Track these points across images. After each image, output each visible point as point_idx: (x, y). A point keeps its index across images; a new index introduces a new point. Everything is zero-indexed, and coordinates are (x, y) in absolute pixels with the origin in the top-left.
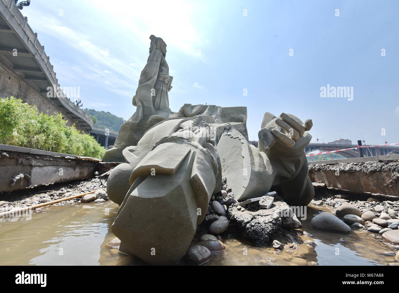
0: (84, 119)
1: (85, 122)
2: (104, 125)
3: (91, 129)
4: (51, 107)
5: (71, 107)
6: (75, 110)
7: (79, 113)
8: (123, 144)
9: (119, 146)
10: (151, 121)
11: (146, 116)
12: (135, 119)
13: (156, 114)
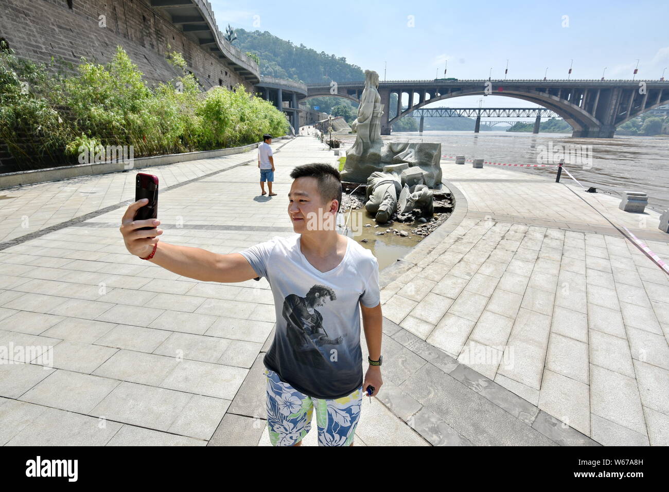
0: (250, 69)
1: (251, 74)
2: (263, 59)
3: (258, 82)
4: (213, 62)
5: (233, 55)
6: (238, 59)
7: (243, 61)
8: (352, 169)
9: (349, 171)
10: (369, 156)
11: (365, 150)
12: (359, 154)
13: (372, 147)
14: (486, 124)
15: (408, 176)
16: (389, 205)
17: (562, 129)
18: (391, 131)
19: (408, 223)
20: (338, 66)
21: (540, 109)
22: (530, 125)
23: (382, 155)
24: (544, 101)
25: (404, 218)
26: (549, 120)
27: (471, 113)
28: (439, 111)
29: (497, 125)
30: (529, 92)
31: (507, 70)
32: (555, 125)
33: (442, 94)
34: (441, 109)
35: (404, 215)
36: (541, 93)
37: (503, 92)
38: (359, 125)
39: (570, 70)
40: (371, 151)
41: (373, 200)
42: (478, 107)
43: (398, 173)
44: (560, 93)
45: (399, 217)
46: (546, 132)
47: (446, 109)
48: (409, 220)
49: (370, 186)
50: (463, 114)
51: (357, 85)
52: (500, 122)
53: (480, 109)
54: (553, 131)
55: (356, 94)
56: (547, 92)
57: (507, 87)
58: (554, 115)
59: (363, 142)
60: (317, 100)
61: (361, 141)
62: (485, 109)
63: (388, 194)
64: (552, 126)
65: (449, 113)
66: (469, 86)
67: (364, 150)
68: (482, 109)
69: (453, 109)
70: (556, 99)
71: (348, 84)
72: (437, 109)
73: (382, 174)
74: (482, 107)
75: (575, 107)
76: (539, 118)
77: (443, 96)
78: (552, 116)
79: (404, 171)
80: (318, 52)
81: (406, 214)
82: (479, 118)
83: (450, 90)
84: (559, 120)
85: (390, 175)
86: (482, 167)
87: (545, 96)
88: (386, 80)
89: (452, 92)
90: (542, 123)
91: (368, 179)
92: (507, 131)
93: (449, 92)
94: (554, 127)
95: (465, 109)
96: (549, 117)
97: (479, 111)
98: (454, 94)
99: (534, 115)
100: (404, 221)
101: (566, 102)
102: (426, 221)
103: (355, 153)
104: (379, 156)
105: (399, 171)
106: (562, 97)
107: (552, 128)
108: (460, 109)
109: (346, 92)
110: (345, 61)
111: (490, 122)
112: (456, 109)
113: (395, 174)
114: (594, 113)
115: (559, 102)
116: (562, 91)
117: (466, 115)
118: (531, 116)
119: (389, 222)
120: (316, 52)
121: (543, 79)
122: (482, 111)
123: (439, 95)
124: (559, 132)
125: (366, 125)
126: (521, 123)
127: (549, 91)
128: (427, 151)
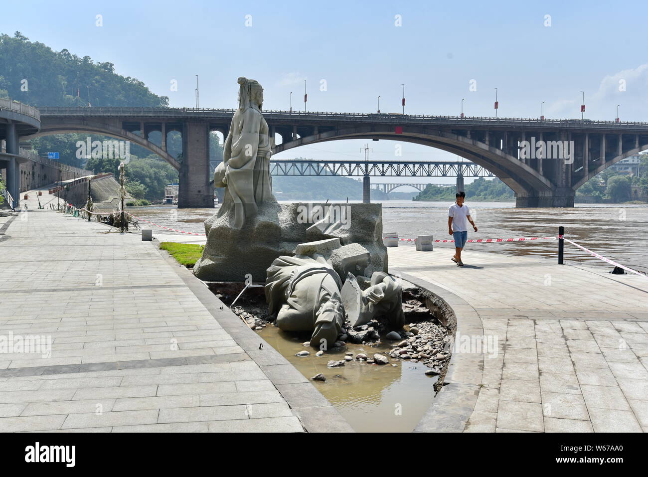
8: (223, 257)
9: (217, 260)
10: (258, 228)
11: (249, 219)
12: (237, 225)
13: (261, 213)
14: (378, 187)
15: (345, 259)
16: (336, 310)
17: (497, 195)
18: (216, 200)
19: (371, 344)
20: (97, 77)
21: (460, 164)
22: (448, 189)
23: (283, 226)
24: (466, 150)
25: (362, 334)
26: (475, 181)
27: (352, 168)
28: (299, 165)
29: (396, 190)
30: (443, 136)
31: (404, 100)
32: (486, 189)
33: (302, 136)
34: (302, 162)
35: (360, 330)
36: (460, 138)
37: (404, 134)
38: (233, 174)
39: (496, 104)
40: (261, 219)
41: (297, 306)
42: (364, 160)
43: (324, 257)
44: (487, 138)
45: (353, 333)
46: (473, 201)
47: (310, 162)
48: (369, 337)
49: (275, 283)
50: (339, 172)
51: (142, 114)
52: (401, 185)
53: (367, 163)
54: (485, 199)
55: (142, 131)
56: (469, 136)
57: (408, 126)
58: (484, 173)
59: (244, 204)
60: (53, 140)
61: (240, 201)
62: (375, 163)
63: (325, 292)
64: (481, 191)
65: (316, 169)
66: (348, 123)
67: (246, 218)
68: (371, 162)
69: (322, 162)
70: (484, 146)
71: (124, 112)
72: (294, 162)
73: (294, 259)
74: (370, 160)
75: (513, 159)
76: (460, 179)
77: (306, 139)
78: (480, 175)
79: (335, 251)
80: (54, 50)
81: (365, 327)
82: (367, 178)
83: (316, 129)
84: (489, 182)
85: (311, 259)
86: (431, 250)
87: (467, 141)
88: (201, 107)
89: (320, 132)
90: (466, 186)
91: (269, 270)
92: (414, 200)
93: (316, 132)
94: (485, 192)
95: (342, 163)
96: (476, 175)
97: (367, 167)
98: (324, 135)
99: (453, 172)
100: (363, 340)
101: (498, 152)
102: (400, 337)
103: (228, 225)
104: (277, 228)
105: (326, 252)
106: (491, 145)
107: (482, 194)
108: (334, 162)
109: (120, 125)
110: (111, 70)
111: (385, 185)
112: (326, 163)
113: (321, 258)
114: (541, 169)
115: (490, 151)
116: (490, 135)
117: (345, 173)
118: (449, 174)
119: (338, 344)
120: (49, 49)
121: (459, 116)
122: (370, 166)
123: (298, 136)
124: (494, 200)
125: (246, 173)
126: (435, 187)
127: (471, 133)
128: (362, 217)
